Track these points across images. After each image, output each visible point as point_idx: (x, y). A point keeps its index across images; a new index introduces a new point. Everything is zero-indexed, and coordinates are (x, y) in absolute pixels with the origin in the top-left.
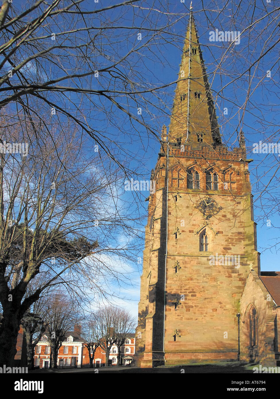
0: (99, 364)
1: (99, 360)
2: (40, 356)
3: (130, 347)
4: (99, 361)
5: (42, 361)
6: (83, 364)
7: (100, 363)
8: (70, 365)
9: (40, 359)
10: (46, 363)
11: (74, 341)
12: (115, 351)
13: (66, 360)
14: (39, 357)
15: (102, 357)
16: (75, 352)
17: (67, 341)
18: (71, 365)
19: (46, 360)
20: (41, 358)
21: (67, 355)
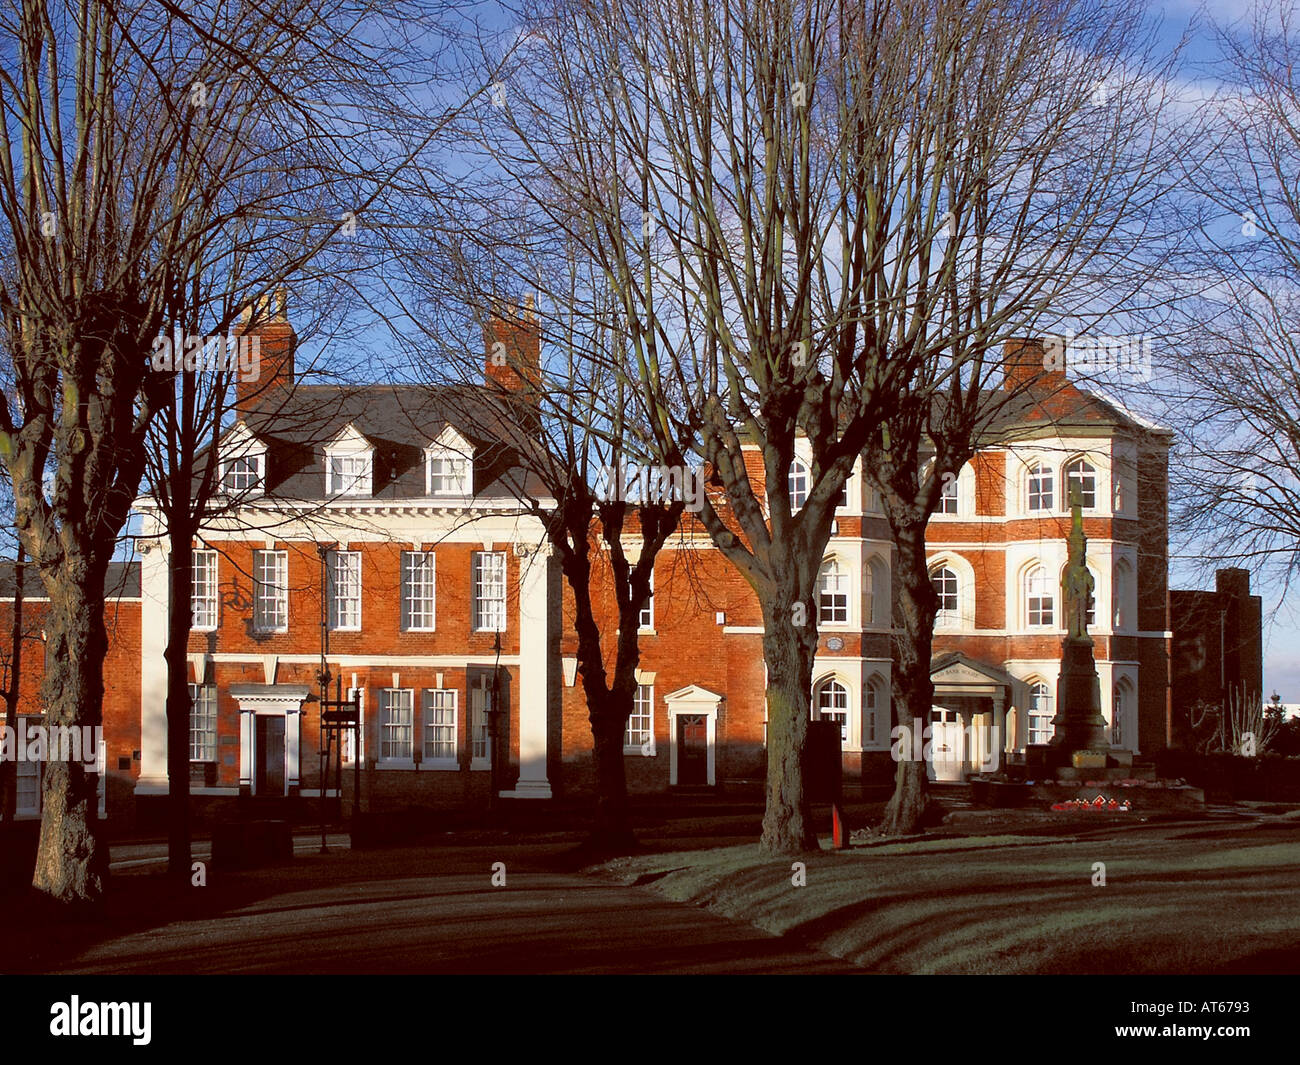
0: (702, 751)
1: (700, 701)
2: (218, 658)
3: (969, 555)
4: (700, 720)
5: (229, 713)
6: (568, 756)
7: (711, 736)
8: (452, 764)
9: (213, 692)
10: (268, 729)
11: (482, 484)
12: (841, 600)
13: (423, 703)
14: (210, 666)
15: (722, 667)
16: (494, 620)
17: (418, 491)
18: (465, 757)
19: (265, 709)
20: (225, 676)
21: (426, 645)
